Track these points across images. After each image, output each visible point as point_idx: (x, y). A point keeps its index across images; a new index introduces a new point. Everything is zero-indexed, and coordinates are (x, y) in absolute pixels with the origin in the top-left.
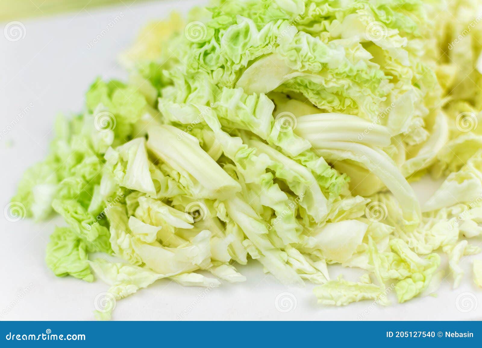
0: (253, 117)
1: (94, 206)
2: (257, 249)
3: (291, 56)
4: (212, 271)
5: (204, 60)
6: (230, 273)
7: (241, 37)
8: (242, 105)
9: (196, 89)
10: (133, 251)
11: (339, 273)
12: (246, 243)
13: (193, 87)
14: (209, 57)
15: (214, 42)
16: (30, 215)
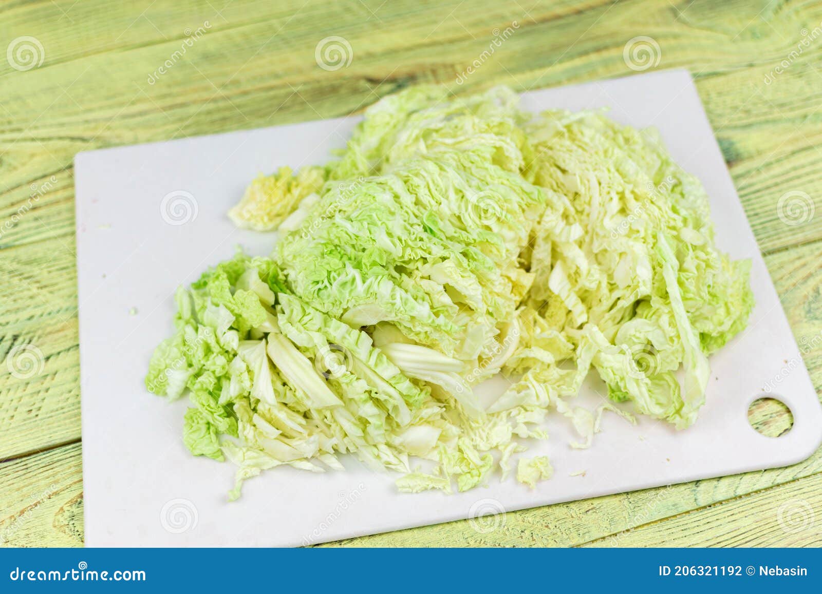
0: (355, 347)
1: (223, 400)
2: (354, 444)
3: (388, 308)
4: (319, 458)
5: (318, 294)
6: (333, 462)
7: (349, 285)
8: (347, 336)
9: (309, 314)
10: (256, 441)
11: (417, 463)
12: (346, 440)
13: (307, 311)
14: (322, 292)
15: (326, 282)
16: (165, 394)
